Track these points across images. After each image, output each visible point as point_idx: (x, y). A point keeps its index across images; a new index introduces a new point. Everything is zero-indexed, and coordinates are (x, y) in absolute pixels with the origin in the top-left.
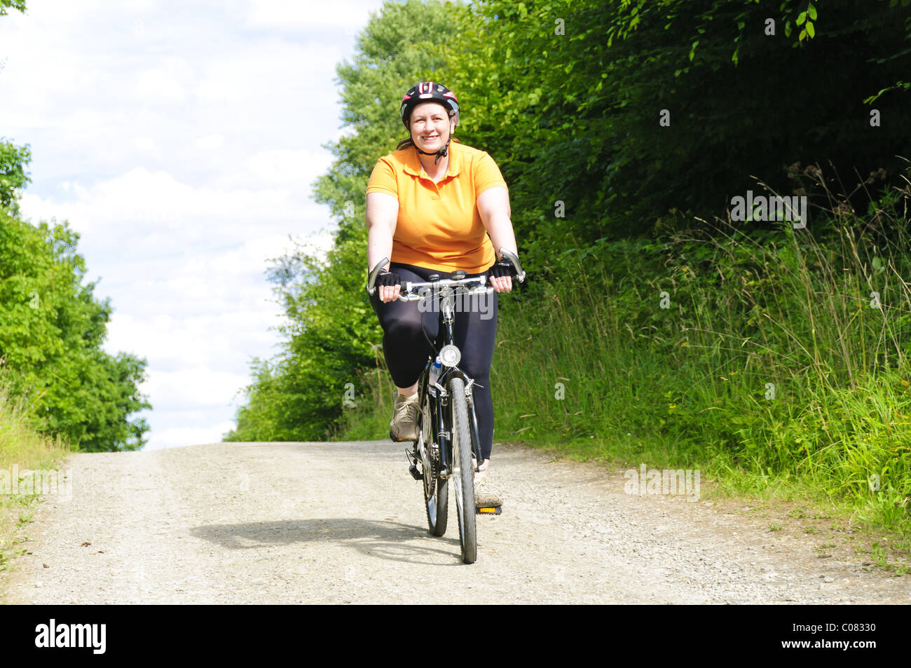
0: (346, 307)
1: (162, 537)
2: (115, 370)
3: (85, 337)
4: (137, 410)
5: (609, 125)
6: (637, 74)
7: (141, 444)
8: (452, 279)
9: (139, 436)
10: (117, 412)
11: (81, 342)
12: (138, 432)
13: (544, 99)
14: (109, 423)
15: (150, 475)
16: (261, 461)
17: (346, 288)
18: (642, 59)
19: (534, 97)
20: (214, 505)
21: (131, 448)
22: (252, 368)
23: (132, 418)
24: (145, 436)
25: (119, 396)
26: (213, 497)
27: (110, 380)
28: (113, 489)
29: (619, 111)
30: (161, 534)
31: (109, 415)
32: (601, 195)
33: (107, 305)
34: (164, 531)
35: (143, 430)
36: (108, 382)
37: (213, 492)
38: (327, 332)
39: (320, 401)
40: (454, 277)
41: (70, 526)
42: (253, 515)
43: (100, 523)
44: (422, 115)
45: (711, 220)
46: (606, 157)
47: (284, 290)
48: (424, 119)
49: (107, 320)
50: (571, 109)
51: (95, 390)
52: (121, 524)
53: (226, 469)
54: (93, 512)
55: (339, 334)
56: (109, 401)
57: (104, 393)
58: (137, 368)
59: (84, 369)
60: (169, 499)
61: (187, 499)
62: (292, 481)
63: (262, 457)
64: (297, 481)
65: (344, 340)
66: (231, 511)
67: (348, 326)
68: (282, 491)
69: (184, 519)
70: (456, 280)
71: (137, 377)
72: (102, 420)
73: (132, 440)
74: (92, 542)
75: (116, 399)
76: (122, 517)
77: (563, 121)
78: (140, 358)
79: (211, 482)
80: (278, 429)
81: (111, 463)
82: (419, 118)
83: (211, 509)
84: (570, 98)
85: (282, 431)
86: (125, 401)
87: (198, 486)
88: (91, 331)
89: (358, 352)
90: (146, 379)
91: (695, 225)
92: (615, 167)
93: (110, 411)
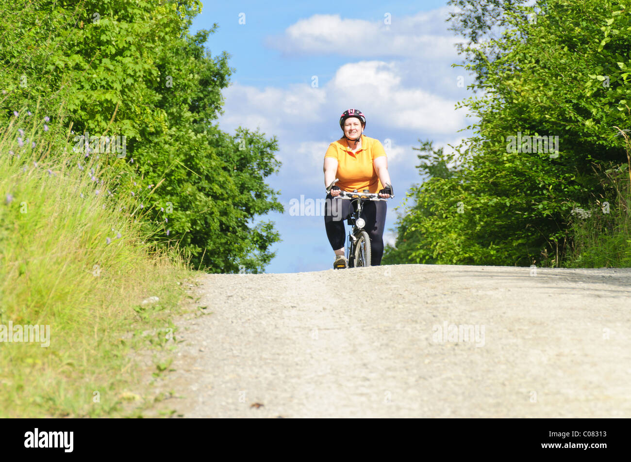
0: (573, 75)
1: (363, 399)
2: (232, 154)
3: (193, 109)
4: (263, 211)
7: (266, 259)
9: (263, 247)
10: (236, 214)
11: (188, 114)
12: (263, 243)
14: (224, 229)
15: (324, 309)
16: (480, 293)
17: (572, 47)
20: (429, 355)
21: (251, 267)
22: (420, 157)
23: (256, 223)
24: (271, 248)
25: (237, 192)
26: (425, 343)
27: (225, 169)
28: (276, 327)
30: (362, 395)
31: (224, 219)
33: (223, 64)
34: (364, 390)
35: (271, 240)
36: (222, 172)
37: (423, 337)
38: (543, 110)
39: (530, 208)
41: (227, 378)
42: (489, 371)
43: (269, 375)
47: (473, 46)
49: (222, 85)
51: (204, 183)
52: (299, 377)
53: (433, 303)
54: (257, 359)
55: (562, 113)
56: (223, 200)
57: (216, 188)
58: (262, 153)
59: (192, 154)
60: (361, 344)
61: (387, 345)
62: (534, 324)
63: (478, 288)
64: (541, 324)
65: (570, 120)
66: (456, 364)
67: (575, 101)
68: (523, 338)
69: (390, 374)
71: (263, 165)
72: (215, 225)
73: (254, 254)
74: (265, 402)
75: (234, 197)
76: (298, 367)
78: (268, 138)
79: (416, 322)
80: (466, 246)
81: (261, 289)
83: (427, 361)
85: (473, 249)
86: (244, 197)
87: (399, 326)
88: (200, 99)
89: (589, 139)
90: (276, 168)
93: (224, 213)
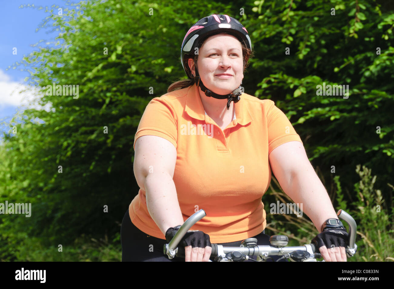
5: (57, 196)
6: (69, 176)
8: (272, 246)
13: (30, 185)
18: (72, 169)
19: (25, 184)
29: (61, 191)
32: (52, 226)
40: (274, 243)
44: (218, 47)
45: (99, 240)
46: (55, 210)
48: (219, 53)
50: (41, 189)
70: (277, 247)
77: (37, 194)
82: (214, 52)
84: (41, 185)
91: (92, 242)
92: (59, 215)
